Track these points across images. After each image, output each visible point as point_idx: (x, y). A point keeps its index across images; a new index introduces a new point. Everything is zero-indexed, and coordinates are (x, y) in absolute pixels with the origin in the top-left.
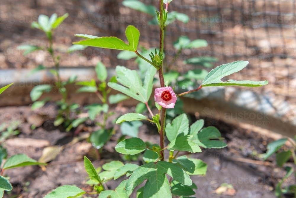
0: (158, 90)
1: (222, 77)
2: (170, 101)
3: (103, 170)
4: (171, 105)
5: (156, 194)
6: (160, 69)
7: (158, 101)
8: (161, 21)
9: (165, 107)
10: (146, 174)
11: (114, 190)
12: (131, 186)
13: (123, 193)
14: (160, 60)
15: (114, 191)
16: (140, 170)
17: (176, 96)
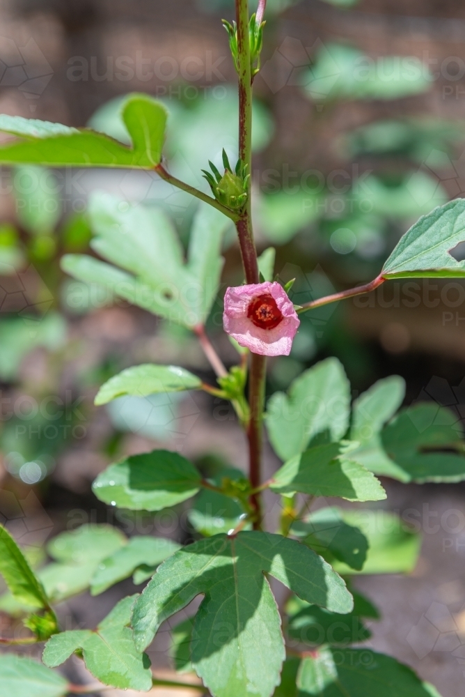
0: (235, 295)
1: (453, 243)
2: (277, 328)
3: (51, 560)
4: (280, 346)
5: (234, 642)
6: (240, 219)
7: (237, 333)
8: (241, 56)
9: (260, 352)
10: (200, 577)
11: (95, 629)
12: (151, 618)
13: (124, 640)
14: (239, 190)
15: (95, 634)
16: (181, 562)
17: (295, 315)
